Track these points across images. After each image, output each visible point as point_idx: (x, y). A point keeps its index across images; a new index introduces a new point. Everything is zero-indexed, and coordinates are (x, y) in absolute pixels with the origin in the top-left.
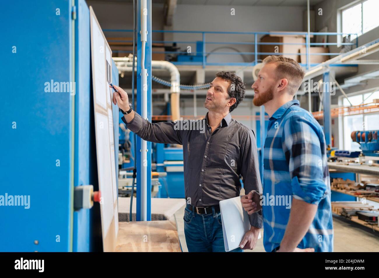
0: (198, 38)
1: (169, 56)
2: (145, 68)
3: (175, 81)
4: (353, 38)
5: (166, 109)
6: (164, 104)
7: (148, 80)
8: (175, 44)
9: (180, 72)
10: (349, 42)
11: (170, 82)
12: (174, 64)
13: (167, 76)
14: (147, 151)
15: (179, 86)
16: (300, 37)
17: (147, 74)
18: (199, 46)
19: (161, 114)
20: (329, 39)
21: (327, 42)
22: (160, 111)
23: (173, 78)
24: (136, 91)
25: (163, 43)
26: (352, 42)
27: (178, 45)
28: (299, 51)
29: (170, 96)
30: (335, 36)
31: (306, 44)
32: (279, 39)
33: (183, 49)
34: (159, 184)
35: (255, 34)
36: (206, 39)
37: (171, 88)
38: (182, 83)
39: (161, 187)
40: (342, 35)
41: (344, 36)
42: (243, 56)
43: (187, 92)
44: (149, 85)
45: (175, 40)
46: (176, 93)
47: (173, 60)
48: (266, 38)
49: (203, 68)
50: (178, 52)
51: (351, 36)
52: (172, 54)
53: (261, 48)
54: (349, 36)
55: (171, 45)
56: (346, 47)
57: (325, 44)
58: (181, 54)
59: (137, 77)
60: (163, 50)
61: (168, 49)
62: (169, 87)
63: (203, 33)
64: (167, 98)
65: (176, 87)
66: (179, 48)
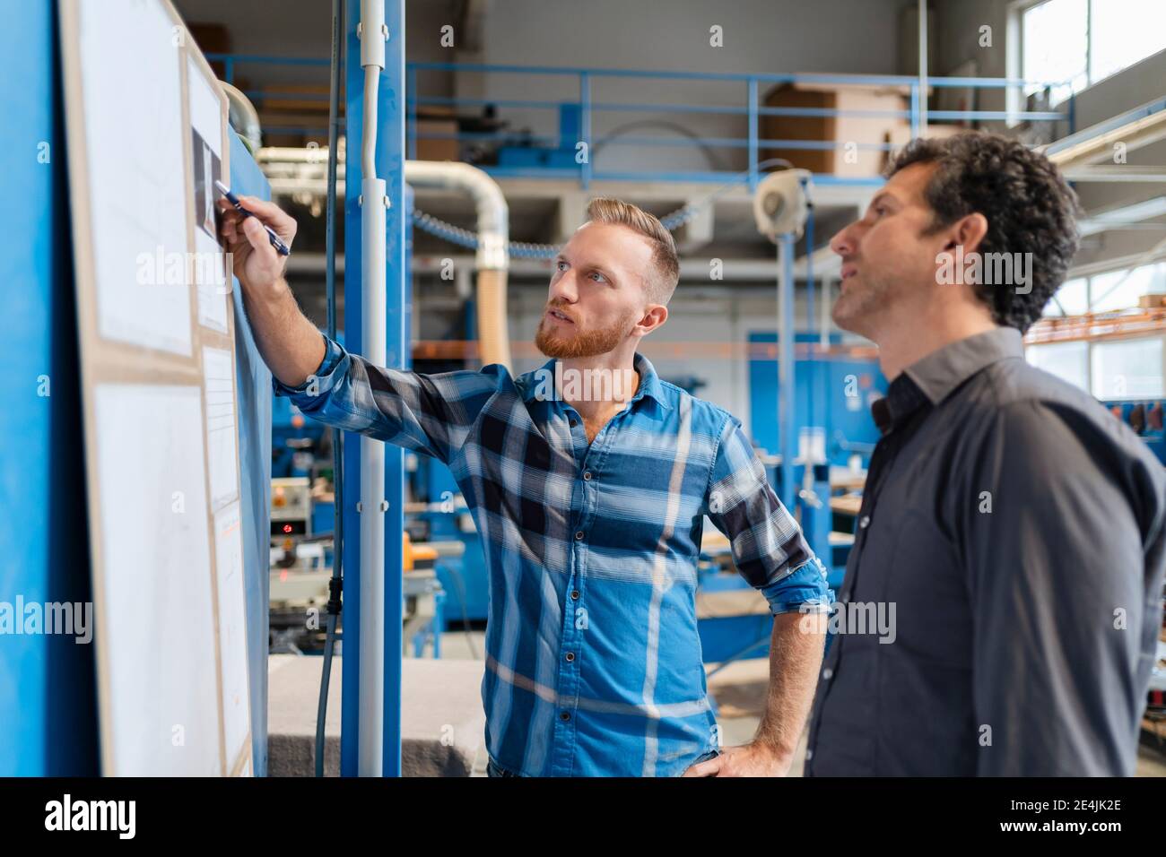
0: (566, 91)
1: (472, 149)
2: (378, 177)
3: (493, 229)
4: (1059, 97)
5: (463, 321)
6: (454, 304)
7: (388, 224)
8: (490, 111)
9: (510, 202)
10: (1046, 108)
11: (475, 231)
12: (490, 175)
13: (465, 213)
14: (387, 506)
15: (507, 247)
16: (891, 92)
17: (387, 198)
18: (570, 117)
19: (445, 337)
20: (981, 99)
21: (976, 108)
22: (441, 326)
23: (484, 221)
24: (340, 263)
25: (452, 106)
26: (1056, 110)
27: (502, 114)
28: (887, 139)
29: (474, 278)
30: (1001, 92)
31: (911, 115)
32: (825, 99)
33: (517, 126)
34: (435, 589)
35: (748, 80)
36: (591, 94)
37: (480, 253)
38: (514, 237)
39: (442, 600)
40: (1021, 88)
41: (1028, 91)
42: (707, 150)
43: (531, 267)
44: (393, 243)
45: (492, 96)
46: (494, 270)
47: (486, 161)
48: (783, 93)
49: (583, 187)
50: (502, 135)
51: (1054, 91)
52: (483, 143)
53: (769, 127)
54: (1047, 91)
55: (476, 111)
56: (1036, 127)
57: (968, 115)
58: (509, 144)
59: (348, 212)
60: (450, 129)
61: (468, 126)
62: (470, 251)
63: (583, 73)
64: (464, 287)
65: (494, 250)
66: (504, 125)
